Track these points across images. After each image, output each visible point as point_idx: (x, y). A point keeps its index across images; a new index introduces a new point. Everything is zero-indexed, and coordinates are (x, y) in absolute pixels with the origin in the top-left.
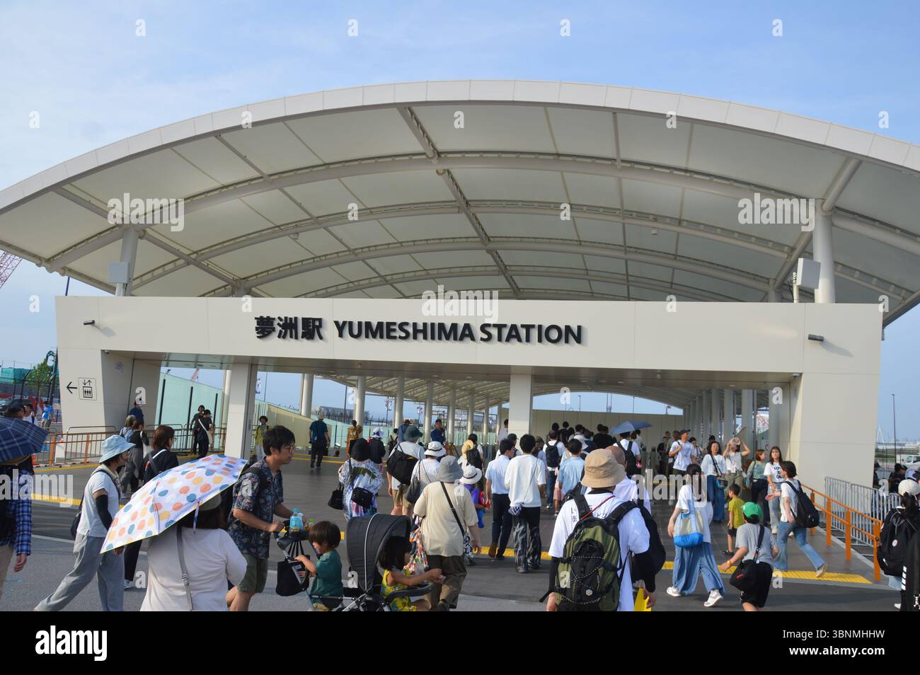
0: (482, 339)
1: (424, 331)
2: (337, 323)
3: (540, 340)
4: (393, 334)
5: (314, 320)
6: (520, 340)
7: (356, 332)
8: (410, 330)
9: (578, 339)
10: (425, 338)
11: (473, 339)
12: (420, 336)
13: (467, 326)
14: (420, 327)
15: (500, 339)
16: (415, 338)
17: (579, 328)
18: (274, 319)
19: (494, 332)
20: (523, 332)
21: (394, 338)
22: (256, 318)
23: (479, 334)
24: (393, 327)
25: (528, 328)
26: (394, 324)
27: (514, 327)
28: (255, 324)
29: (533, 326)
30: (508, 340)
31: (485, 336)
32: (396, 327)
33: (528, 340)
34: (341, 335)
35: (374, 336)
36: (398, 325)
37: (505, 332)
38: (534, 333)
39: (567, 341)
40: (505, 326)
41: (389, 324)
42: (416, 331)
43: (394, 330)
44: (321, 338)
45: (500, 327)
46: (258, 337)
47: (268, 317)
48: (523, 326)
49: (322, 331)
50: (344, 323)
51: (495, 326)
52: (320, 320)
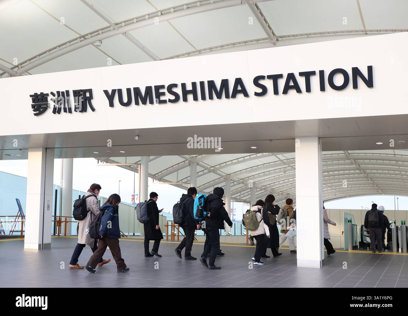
0: (257, 94)
1: (194, 92)
2: (106, 92)
3: (323, 89)
4: (162, 98)
5: (85, 91)
6: (299, 91)
7: (125, 100)
8: (179, 90)
9: (370, 83)
10: (196, 99)
11: (246, 95)
12: (190, 97)
13: (239, 81)
14: (189, 87)
15: (276, 92)
16: (185, 100)
17: (370, 69)
18: (47, 95)
19: (269, 84)
20: (301, 81)
21: (164, 102)
22: (31, 96)
23: (251, 88)
24: (161, 91)
25: (307, 75)
26: (163, 87)
27: (291, 76)
28: (30, 102)
29: (313, 73)
30: (285, 92)
31: (260, 90)
32: (165, 90)
33: (308, 90)
34: (112, 105)
35: (144, 103)
36: (166, 87)
37: (282, 83)
38: (315, 81)
39: (355, 86)
40: (281, 76)
41: (158, 88)
42: (185, 93)
43: (163, 94)
44: (93, 110)
45: (275, 78)
46: (35, 115)
47: (42, 93)
48: (301, 74)
49: (93, 102)
50: (114, 91)
51: (269, 77)
52: (90, 91)
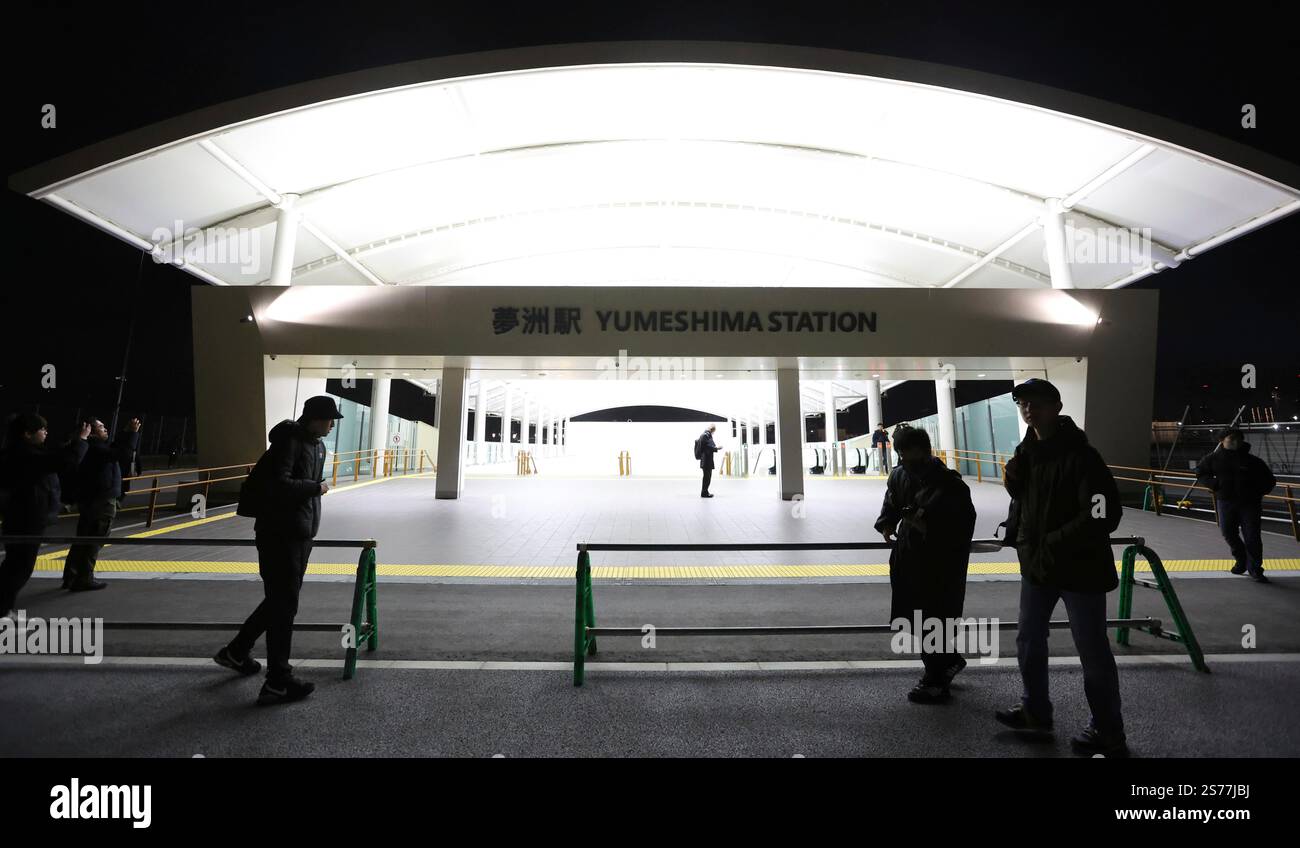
0: (770, 328)
1: (705, 321)
2: (599, 313)
3: (833, 329)
4: (668, 325)
5: (571, 310)
6: (811, 329)
7: (622, 321)
8: (688, 318)
9: (873, 328)
10: (706, 329)
11: (760, 329)
12: (700, 326)
13: (754, 315)
14: (700, 316)
15: (790, 329)
16: (694, 329)
17: (874, 316)
18: (517, 310)
19: (783, 319)
20: (814, 321)
21: (670, 329)
22: (494, 310)
23: (766, 322)
24: (668, 317)
25: (820, 315)
26: (670, 313)
27: (805, 315)
28: (492, 316)
29: (826, 314)
30: (799, 329)
31: (774, 325)
32: (673, 317)
33: (820, 329)
34: (604, 328)
35: (646, 329)
36: (674, 314)
37: (796, 320)
38: (827, 321)
39: (861, 330)
40: (796, 314)
41: (664, 314)
42: (695, 321)
43: (670, 321)
44: (579, 331)
45: (790, 315)
46: (496, 332)
47: (511, 308)
48: (815, 314)
49: (580, 323)
50: (609, 314)
51: (785, 314)
52: (578, 310)
